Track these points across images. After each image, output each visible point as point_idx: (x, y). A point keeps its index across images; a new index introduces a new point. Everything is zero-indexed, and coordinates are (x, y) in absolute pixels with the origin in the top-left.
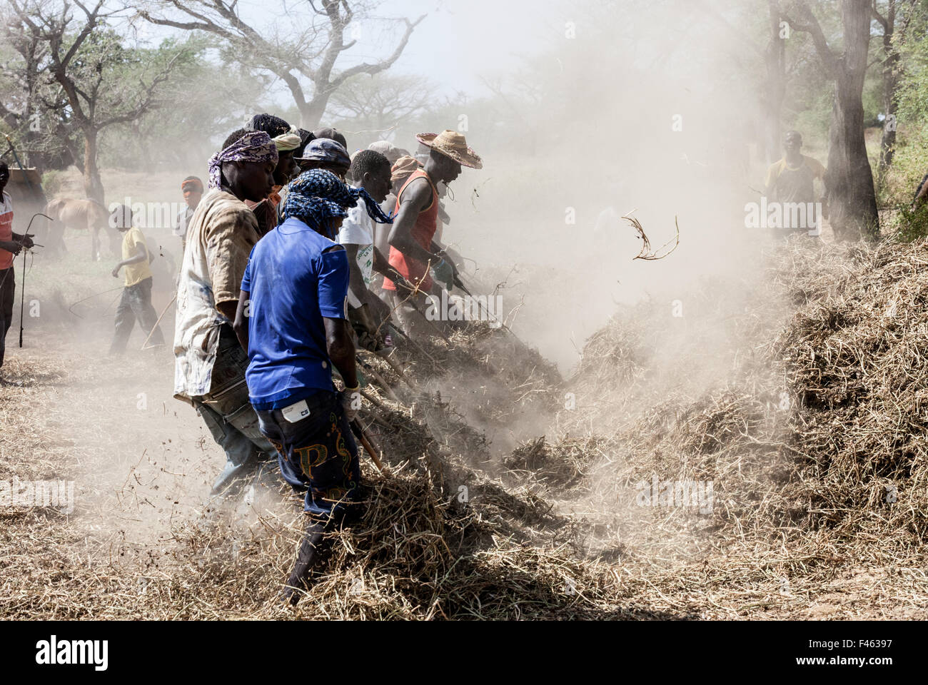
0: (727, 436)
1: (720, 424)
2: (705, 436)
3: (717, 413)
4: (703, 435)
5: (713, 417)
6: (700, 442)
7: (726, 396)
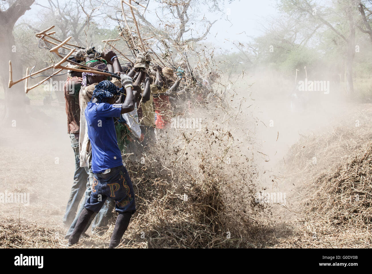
0: (346, 188)
1: (343, 183)
2: (337, 188)
3: (342, 179)
4: (337, 187)
5: (341, 181)
6: (335, 190)
7: (346, 173)
